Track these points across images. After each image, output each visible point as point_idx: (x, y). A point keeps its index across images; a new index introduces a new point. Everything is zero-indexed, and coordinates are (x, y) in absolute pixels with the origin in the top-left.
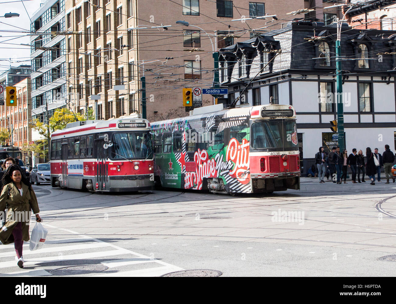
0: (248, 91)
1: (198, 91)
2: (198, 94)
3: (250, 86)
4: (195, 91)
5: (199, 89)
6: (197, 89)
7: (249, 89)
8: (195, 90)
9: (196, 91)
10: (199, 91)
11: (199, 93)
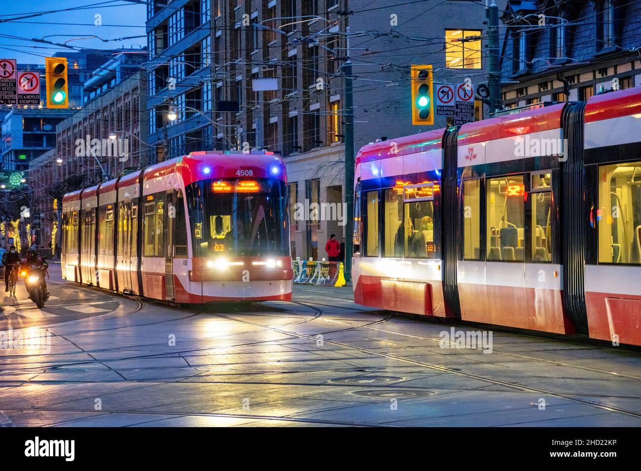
0: (569, 93)
1: (447, 93)
2: (448, 100)
3: (574, 82)
4: (440, 93)
5: (450, 89)
6: (446, 89)
7: (572, 87)
8: (441, 90)
9: (443, 92)
10: (450, 92)
11: (450, 97)
